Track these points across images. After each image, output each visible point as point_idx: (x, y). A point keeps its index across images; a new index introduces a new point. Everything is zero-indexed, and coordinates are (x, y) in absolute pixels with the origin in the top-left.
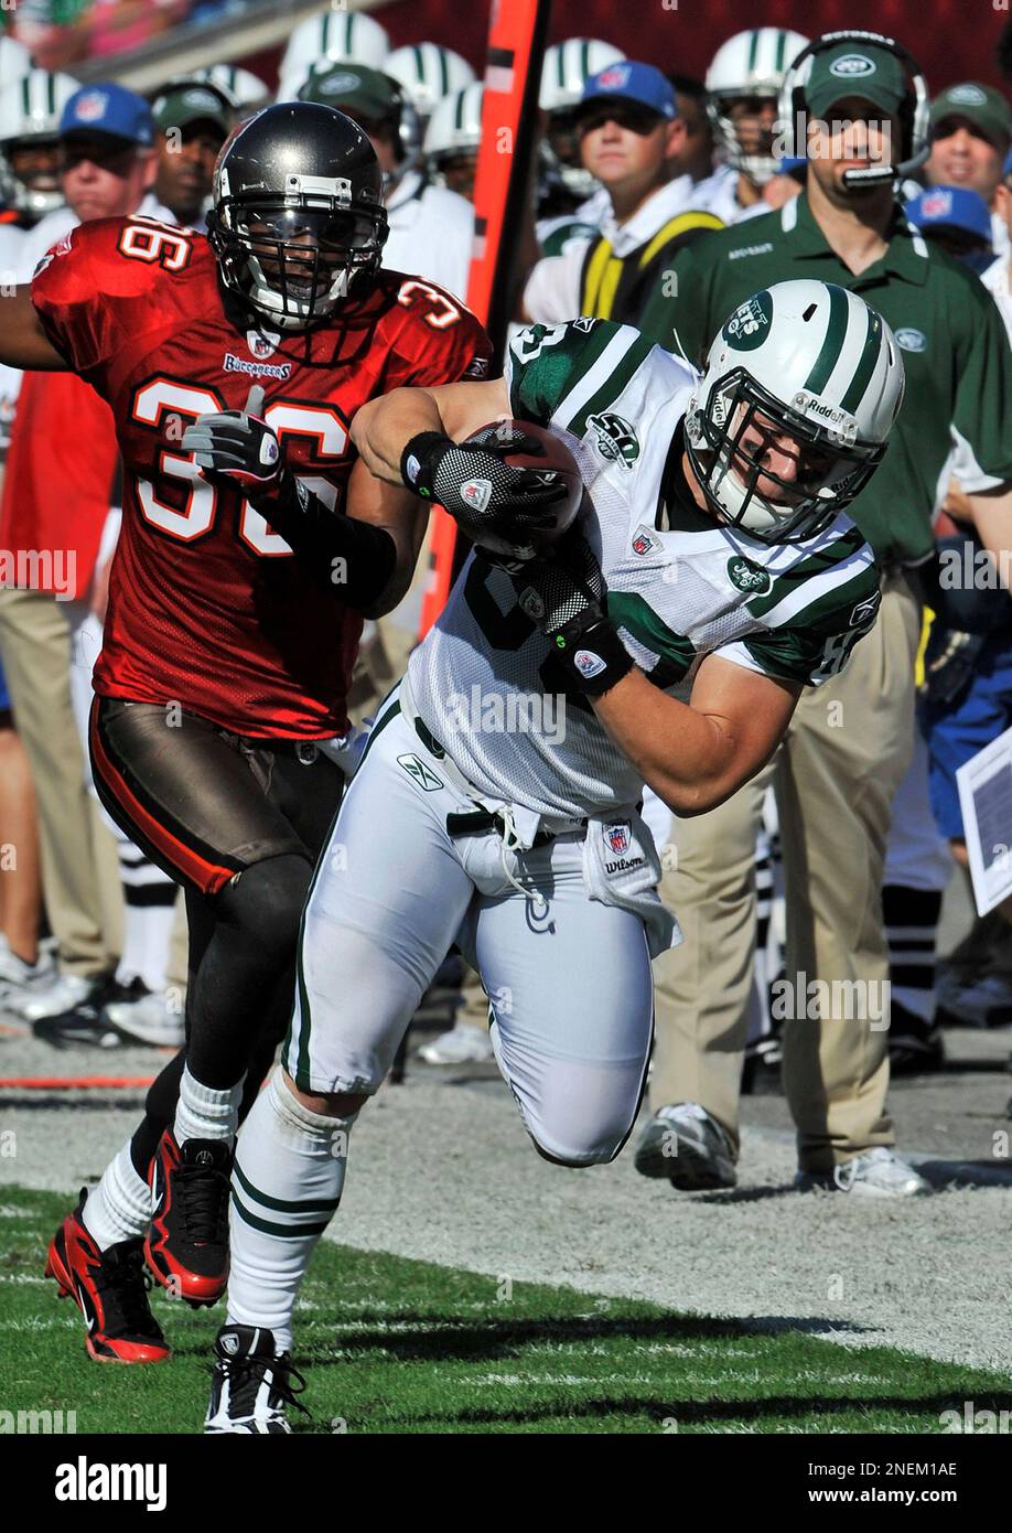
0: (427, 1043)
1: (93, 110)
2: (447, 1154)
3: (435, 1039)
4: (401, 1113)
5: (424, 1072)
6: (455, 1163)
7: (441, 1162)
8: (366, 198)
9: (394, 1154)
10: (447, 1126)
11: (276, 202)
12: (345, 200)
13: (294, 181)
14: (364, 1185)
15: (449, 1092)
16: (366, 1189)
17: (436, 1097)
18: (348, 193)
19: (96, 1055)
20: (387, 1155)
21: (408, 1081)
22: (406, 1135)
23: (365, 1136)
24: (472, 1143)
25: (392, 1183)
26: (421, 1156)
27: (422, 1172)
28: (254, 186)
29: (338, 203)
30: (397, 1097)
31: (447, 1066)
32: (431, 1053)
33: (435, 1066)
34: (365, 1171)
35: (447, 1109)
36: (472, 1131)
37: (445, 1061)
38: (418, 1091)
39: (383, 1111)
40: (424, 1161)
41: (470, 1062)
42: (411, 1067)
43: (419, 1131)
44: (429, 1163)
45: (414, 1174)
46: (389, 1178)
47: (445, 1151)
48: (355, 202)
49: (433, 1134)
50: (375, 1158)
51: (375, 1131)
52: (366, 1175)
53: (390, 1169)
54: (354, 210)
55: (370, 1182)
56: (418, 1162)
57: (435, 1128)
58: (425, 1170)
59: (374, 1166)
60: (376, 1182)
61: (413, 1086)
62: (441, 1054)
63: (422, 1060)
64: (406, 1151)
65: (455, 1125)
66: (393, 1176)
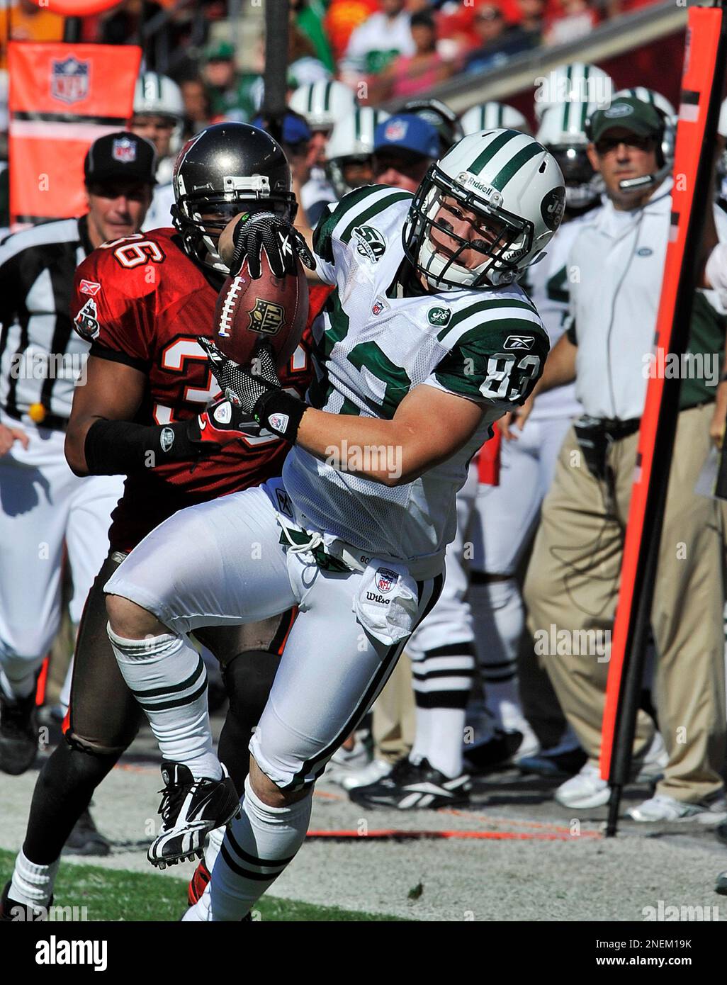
0: (634, 806)
1: (397, 133)
2: (647, 888)
3: (641, 804)
4: (614, 857)
5: (631, 828)
6: (653, 893)
7: (643, 892)
8: (280, 188)
9: (609, 887)
10: (646, 867)
11: (219, 197)
12: (266, 191)
13: (229, 182)
14: (587, 909)
15: (650, 842)
16: (588, 912)
17: (639, 846)
18: (267, 186)
19: (394, 814)
20: (604, 887)
21: (619, 834)
22: (617, 874)
23: (588, 874)
24: (665, 879)
25: (607, 908)
26: (629, 889)
27: (629, 900)
28: (202, 187)
29: (262, 194)
30: (611, 846)
31: (647, 824)
32: (636, 813)
33: (640, 823)
34: (588, 899)
35: (647, 855)
36: (665, 872)
37: (644, 819)
38: (627, 841)
39: (601, 856)
40: (631, 892)
41: (663, 821)
42: (621, 825)
43: (627, 870)
44: (634, 894)
45: (623, 901)
46: (606, 905)
47: (647, 885)
48: (273, 192)
49: (637, 873)
50: (595, 890)
51: (594, 870)
52: (588, 902)
53: (606, 897)
54: (273, 198)
55: (591, 907)
56: (626, 892)
57: (638, 868)
58: (631, 899)
59: (595, 895)
60: (595, 907)
61: (623, 838)
62: (644, 814)
63: (629, 818)
64: (617, 885)
65: (653, 867)
66: (608, 903)
